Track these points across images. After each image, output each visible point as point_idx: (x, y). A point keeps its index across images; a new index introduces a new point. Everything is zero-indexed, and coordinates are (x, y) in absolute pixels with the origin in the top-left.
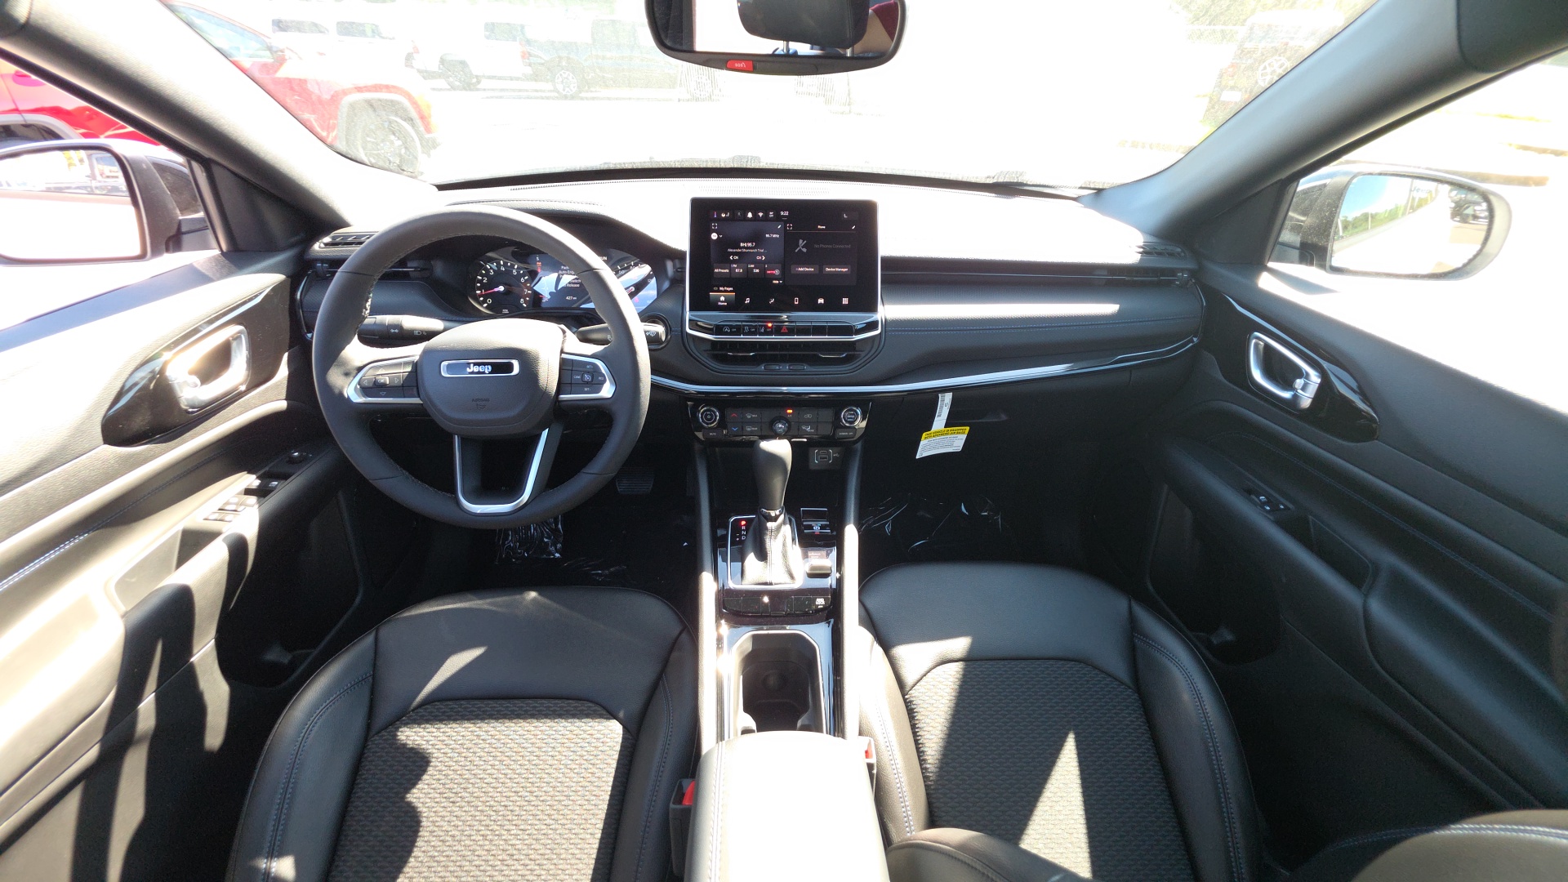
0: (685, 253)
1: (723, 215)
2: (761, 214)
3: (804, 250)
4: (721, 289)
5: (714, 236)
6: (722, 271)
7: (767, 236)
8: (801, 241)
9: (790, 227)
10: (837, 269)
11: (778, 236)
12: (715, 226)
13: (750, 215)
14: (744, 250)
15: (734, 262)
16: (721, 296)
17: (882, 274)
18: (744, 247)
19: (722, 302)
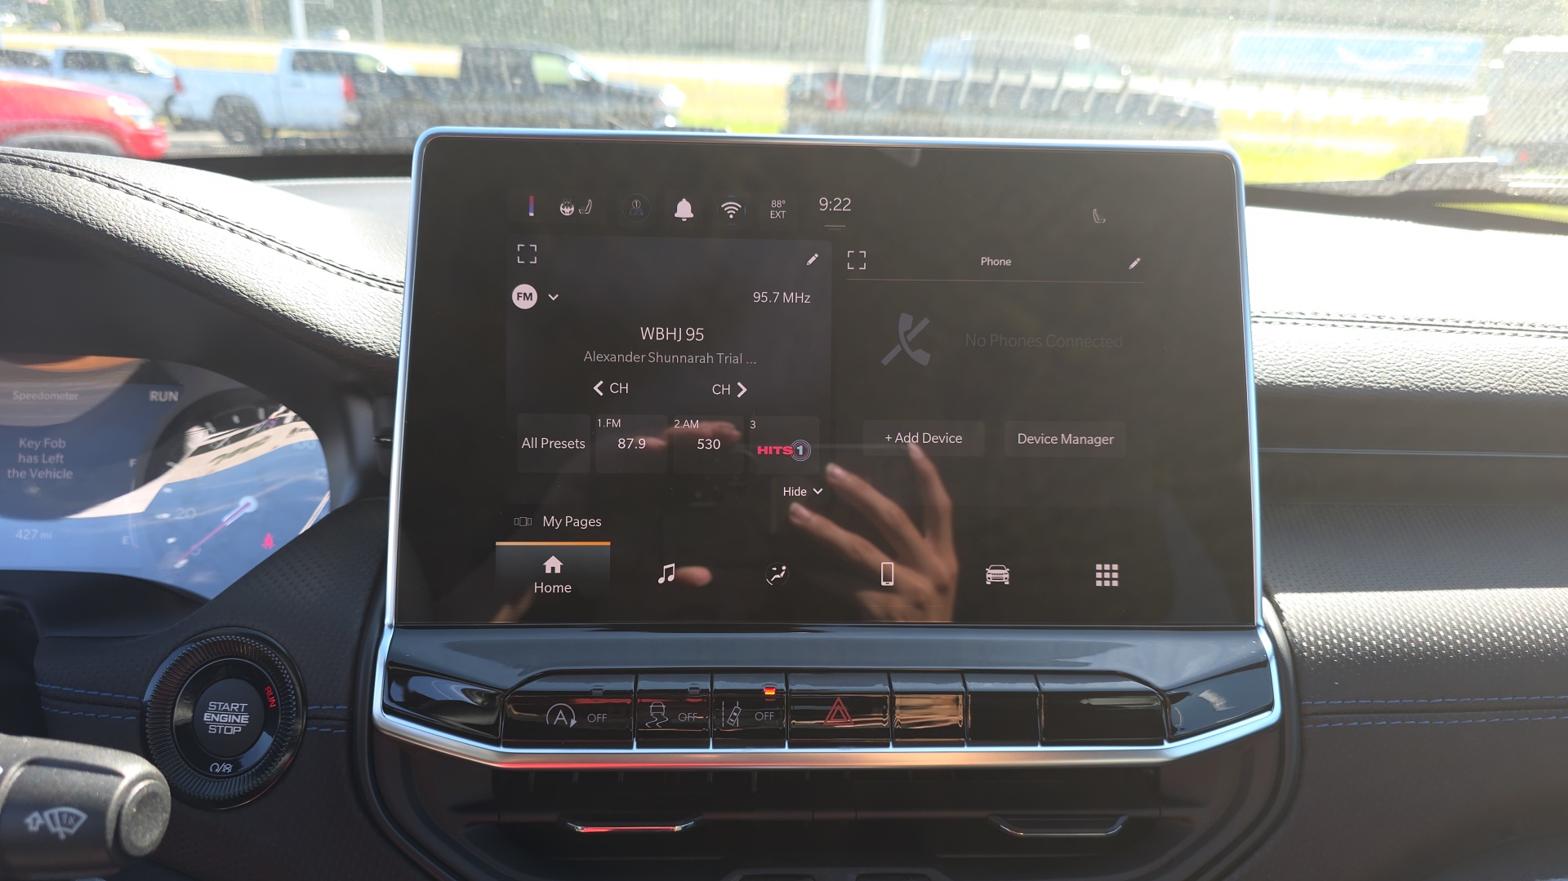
0: (388, 364)
1: (567, 211)
2: (731, 208)
3: (922, 357)
4: (549, 521)
5: (524, 297)
6: (557, 444)
7: (759, 297)
8: (905, 321)
9: (857, 260)
10: (1067, 439)
11: (805, 299)
12: (527, 254)
13: (684, 210)
14: (656, 357)
15: (610, 404)
16: (546, 554)
17: (1261, 455)
18: (653, 345)
19: (553, 578)
